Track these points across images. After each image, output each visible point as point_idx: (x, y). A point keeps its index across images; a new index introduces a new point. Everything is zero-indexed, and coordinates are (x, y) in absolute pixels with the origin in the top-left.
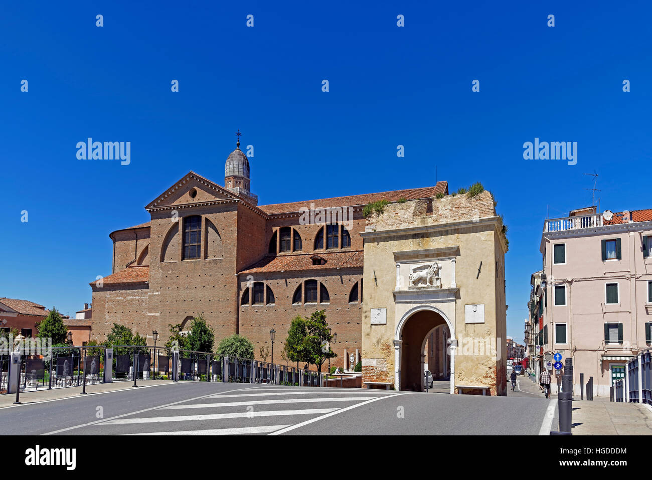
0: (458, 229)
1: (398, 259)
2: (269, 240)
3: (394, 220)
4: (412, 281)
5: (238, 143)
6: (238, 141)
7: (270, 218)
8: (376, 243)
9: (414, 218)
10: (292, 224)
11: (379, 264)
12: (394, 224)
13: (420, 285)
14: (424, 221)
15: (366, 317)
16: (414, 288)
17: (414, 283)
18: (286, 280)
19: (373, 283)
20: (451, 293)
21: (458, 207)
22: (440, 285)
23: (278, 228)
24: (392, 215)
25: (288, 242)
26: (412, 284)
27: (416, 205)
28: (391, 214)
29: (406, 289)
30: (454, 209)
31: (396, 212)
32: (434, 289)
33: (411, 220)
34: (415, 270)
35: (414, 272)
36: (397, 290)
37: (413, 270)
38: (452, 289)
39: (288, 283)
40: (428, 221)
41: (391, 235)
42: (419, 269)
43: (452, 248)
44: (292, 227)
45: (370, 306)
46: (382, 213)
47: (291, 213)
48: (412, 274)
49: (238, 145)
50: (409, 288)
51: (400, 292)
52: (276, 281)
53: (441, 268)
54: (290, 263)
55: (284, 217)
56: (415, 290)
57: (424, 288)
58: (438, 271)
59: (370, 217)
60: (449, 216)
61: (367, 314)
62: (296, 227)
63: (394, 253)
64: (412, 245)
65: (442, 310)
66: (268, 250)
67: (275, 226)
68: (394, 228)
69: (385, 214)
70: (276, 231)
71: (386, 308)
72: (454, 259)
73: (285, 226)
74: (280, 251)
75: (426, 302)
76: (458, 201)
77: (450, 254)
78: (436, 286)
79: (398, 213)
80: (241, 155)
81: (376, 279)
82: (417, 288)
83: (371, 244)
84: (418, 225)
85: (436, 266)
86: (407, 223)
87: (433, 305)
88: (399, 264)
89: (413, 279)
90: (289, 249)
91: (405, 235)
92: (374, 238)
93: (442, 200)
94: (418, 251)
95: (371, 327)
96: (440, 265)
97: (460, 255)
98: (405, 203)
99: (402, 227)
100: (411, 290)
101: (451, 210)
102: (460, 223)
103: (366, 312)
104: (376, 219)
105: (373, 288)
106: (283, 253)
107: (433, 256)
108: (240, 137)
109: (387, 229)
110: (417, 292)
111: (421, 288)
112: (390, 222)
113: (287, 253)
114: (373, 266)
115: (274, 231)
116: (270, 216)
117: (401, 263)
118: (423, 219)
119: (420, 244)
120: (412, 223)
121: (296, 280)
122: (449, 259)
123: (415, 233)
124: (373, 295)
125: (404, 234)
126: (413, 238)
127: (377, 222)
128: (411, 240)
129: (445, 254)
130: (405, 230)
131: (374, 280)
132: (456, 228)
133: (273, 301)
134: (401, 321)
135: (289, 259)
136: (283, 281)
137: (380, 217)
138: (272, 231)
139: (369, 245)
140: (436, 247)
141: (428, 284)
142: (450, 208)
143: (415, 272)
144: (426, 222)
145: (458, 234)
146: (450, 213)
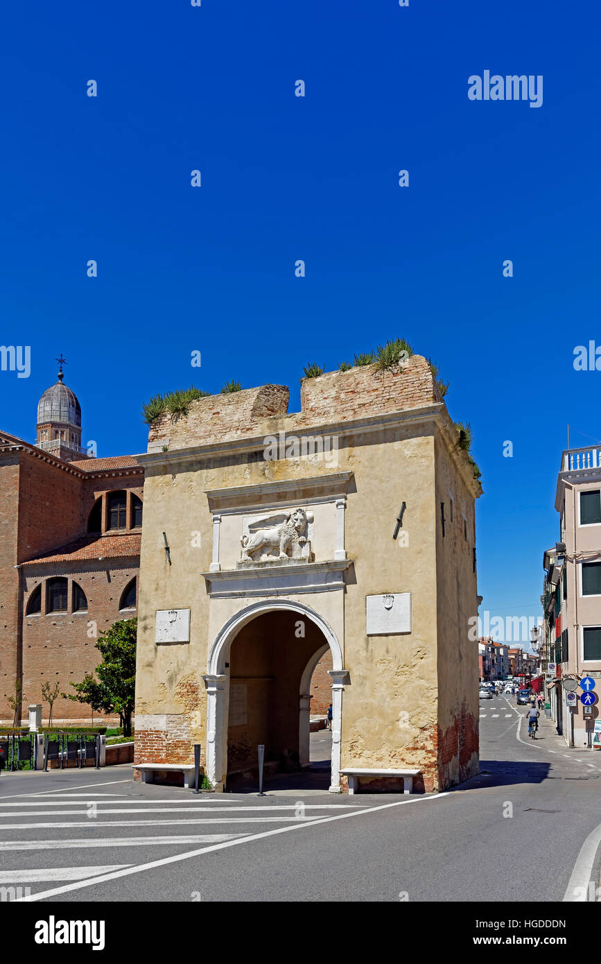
0: (351, 437)
1: (218, 507)
2: (89, 512)
3: (210, 428)
4: (246, 549)
5: (60, 374)
6: (61, 371)
7: (90, 478)
8: (171, 476)
9: (255, 419)
10: (129, 486)
11: (175, 518)
12: (209, 436)
13: (264, 558)
14: (277, 425)
15: (145, 628)
16: (249, 566)
17: (251, 553)
18: (108, 573)
19: (161, 558)
20: (334, 573)
21: (353, 392)
22: (308, 555)
23: (104, 493)
24: (207, 416)
25: (122, 513)
26: (245, 557)
27: (261, 393)
28: (203, 415)
29: (233, 567)
30: (342, 396)
31: (214, 411)
32: (295, 565)
33: (247, 424)
34: (253, 529)
35: (251, 532)
36: (213, 569)
37: (250, 527)
38: (336, 563)
39: (112, 577)
40: (285, 425)
41: (201, 456)
42: (263, 524)
43: (338, 476)
44: (129, 491)
45: (155, 604)
46: (185, 414)
47: (127, 469)
48: (249, 535)
49: (61, 377)
50: (240, 565)
51: (218, 575)
52: (91, 574)
53: (312, 520)
54: (120, 545)
55: (114, 475)
56: (252, 568)
57: (272, 563)
58: (306, 527)
59: (159, 423)
60: (332, 410)
61: (148, 622)
62: (136, 490)
63: (209, 493)
64: (248, 477)
65: (313, 608)
66: (86, 528)
67: (98, 489)
68: (210, 441)
69: (192, 415)
70: (100, 499)
71: (189, 607)
72: (343, 500)
73: (116, 488)
74: (108, 529)
75: (278, 593)
76: (351, 380)
77: (332, 491)
78: (299, 557)
79: (218, 413)
80: (65, 392)
81: (167, 549)
82: (256, 565)
83: (159, 479)
84: (261, 433)
85: (299, 516)
86: (239, 432)
87: (293, 598)
88: (219, 516)
89: (248, 546)
90: (123, 525)
91: (234, 457)
92: (164, 466)
93: (318, 379)
94: (261, 487)
95: (156, 649)
96: (309, 515)
97: (356, 492)
98: (237, 393)
99: (227, 438)
100: (244, 569)
101: (337, 398)
102: (354, 424)
103: (145, 619)
104: (172, 427)
105: (162, 566)
106: (112, 532)
107: (295, 495)
108: (63, 365)
109: (194, 444)
110: (256, 572)
111: (266, 563)
112: (200, 431)
113: (120, 532)
114: (162, 523)
115: (96, 498)
116: (89, 474)
117: (223, 513)
118: (274, 421)
119: (266, 471)
120: (248, 429)
121: (125, 571)
122: (331, 500)
123: (254, 450)
124: (162, 583)
125: (231, 453)
126: (250, 461)
127: (174, 432)
128: (246, 465)
129: (321, 491)
130: (231, 445)
131: (164, 551)
132: (348, 434)
133: (85, 607)
134: (221, 635)
135: (122, 540)
136: (104, 573)
137: (181, 422)
138: (93, 497)
139: (154, 481)
140: (302, 477)
141: (282, 554)
142: (333, 393)
143: (255, 532)
144: (280, 426)
145: (352, 446)
146: (333, 404)
